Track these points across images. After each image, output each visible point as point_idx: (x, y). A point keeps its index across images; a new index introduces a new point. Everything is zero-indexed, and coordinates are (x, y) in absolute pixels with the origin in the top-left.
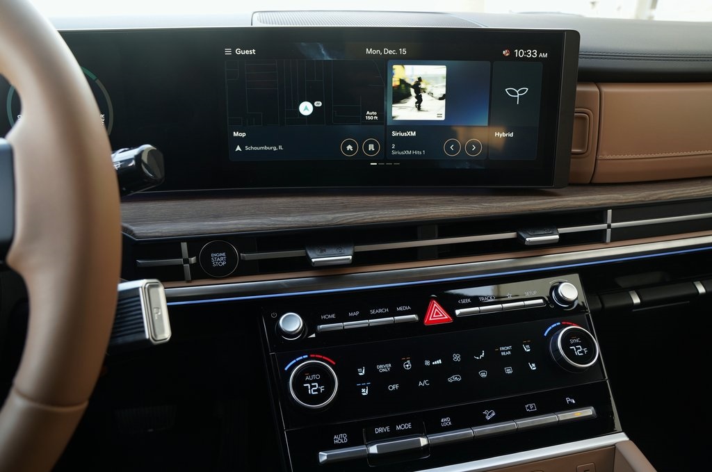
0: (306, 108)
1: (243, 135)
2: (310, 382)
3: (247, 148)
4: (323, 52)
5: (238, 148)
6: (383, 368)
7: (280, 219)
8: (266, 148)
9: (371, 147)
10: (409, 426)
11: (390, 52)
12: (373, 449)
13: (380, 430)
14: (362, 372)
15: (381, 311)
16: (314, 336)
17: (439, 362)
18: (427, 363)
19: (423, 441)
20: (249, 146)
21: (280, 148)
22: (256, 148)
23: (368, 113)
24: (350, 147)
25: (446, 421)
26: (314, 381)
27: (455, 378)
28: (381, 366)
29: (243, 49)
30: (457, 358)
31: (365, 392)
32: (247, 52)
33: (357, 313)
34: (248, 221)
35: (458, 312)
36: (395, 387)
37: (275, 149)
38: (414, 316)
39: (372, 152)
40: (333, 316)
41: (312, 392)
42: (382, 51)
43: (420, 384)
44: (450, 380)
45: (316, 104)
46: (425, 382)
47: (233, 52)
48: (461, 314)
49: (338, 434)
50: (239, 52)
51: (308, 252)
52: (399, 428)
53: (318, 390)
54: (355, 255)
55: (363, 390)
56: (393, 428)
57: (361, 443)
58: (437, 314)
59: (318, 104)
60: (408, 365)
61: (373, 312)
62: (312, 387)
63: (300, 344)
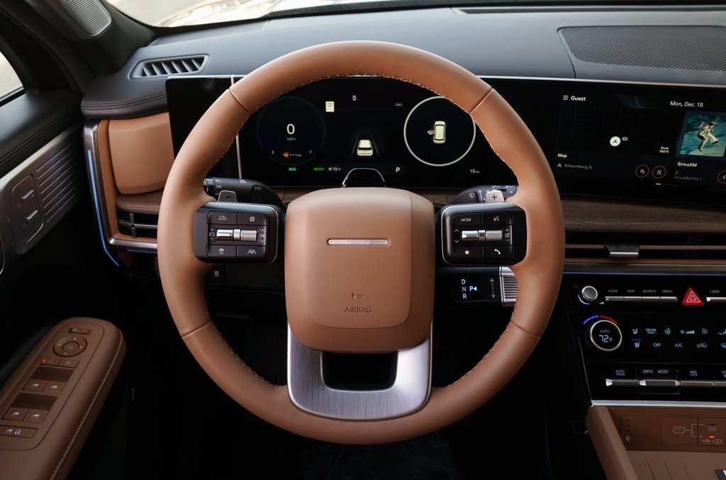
0: (615, 141)
1: (565, 156)
2: (603, 334)
3: (566, 166)
4: (637, 102)
5: (560, 165)
6: (651, 331)
7: (591, 222)
8: (580, 167)
9: (659, 172)
10: (667, 372)
11: (689, 105)
12: (643, 383)
13: (646, 371)
14: (635, 332)
15: (650, 291)
16: (603, 303)
17: (693, 332)
18: (682, 332)
19: (677, 383)
20: (568, 164)
21: (590, 167)
22: (572, 166)
23: (662, 148)
24: (643, 171)
25: (693, 373)
26: (606, 334)
27: (702, 345)
28: (649, 330)
29: (576, 97)
30: (705, 331)
31: (637, 345)
32: (579, 99)
33: (633, 291)
34: (569, 222)
35: (709, 299)
36: (658, 345)
37: (586, 168)
38: (675, 298)
39: (659, 176)
40: (616, 291)
41: (604, 340)
42: (683, 104)
43: (676, 345)
44: (698, 346)
45: (623, 139)
46: (680, 344)
47: (569, 98)
48: (711, 301)
49: (619, 369)
50: (573, 98)
51: (608, 247)
52: (660, 372)
53: (608, 340)
54: (641, 252)
55: (636, 344)
56: (655, 371)
57: (633, 378)
58: (692, 298)
59: (625, 139)
60: (668, 332)
61: (645, 291)
62: (604, 337)
63: (594, 308)
